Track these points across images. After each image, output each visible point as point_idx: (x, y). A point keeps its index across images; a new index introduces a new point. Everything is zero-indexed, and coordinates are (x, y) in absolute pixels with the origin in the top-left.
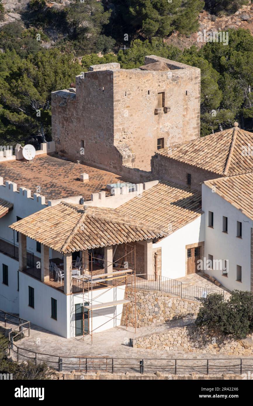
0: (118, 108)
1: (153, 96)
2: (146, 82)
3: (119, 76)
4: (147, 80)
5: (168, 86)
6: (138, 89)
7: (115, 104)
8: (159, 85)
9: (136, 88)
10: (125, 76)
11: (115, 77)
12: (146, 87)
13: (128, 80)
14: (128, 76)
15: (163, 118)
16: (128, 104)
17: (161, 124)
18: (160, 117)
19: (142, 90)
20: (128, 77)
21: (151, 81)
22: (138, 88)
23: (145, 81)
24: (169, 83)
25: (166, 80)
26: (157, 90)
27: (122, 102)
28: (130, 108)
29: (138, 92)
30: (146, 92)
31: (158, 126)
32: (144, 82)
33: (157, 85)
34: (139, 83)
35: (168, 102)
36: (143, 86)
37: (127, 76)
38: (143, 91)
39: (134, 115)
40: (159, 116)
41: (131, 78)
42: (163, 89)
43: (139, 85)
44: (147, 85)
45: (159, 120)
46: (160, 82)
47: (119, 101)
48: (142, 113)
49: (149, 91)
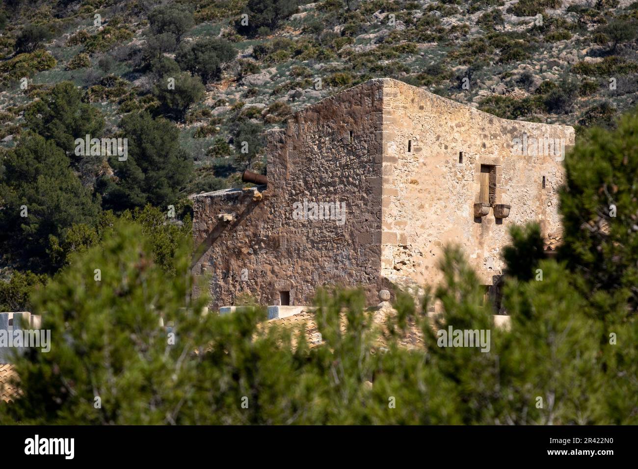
0: (391, 178)
1: (471, 169)
2: (456, 129)
3: (395, 95)
4: (457, 122)
5: (504, 153)
6: (438, 143)
7: (386, 167)
8: (484, 146)
9: (434, 138)
10: (409, 100)
11: (387, 95)
12: (455, 140)
13: (414, 111)
14: (416, 100)
15: (491, 234)
16: (413, 177)
17: (485, 247)
18: (485, 229)
19: (446, 147)
20: (415, 105)
21: (467, 127)
22: (438, 138)
23: (454, 125)
24: (505, 145)
25: (500, 136)
26: (480, 157)
27: (400, 167)
28: (419, 187)
29: (436, 147)
30: (456, 154)
31: (480, 251)
32: (452, 127)
33: (479, 142)
34: (441, 125)
35: (503, 195)
36: (449, 138)
37: (413, 100)
38: (449, 150)
39: (427, 206)
40: (482, 227)
41: (421, 108)
42: (492, 156)
43: (439, 130)
44: (457, 135)
45: (481, 235)
46: (485, 136)
47: (393, 160)
48: (446, 207)
49: (461, 153)
